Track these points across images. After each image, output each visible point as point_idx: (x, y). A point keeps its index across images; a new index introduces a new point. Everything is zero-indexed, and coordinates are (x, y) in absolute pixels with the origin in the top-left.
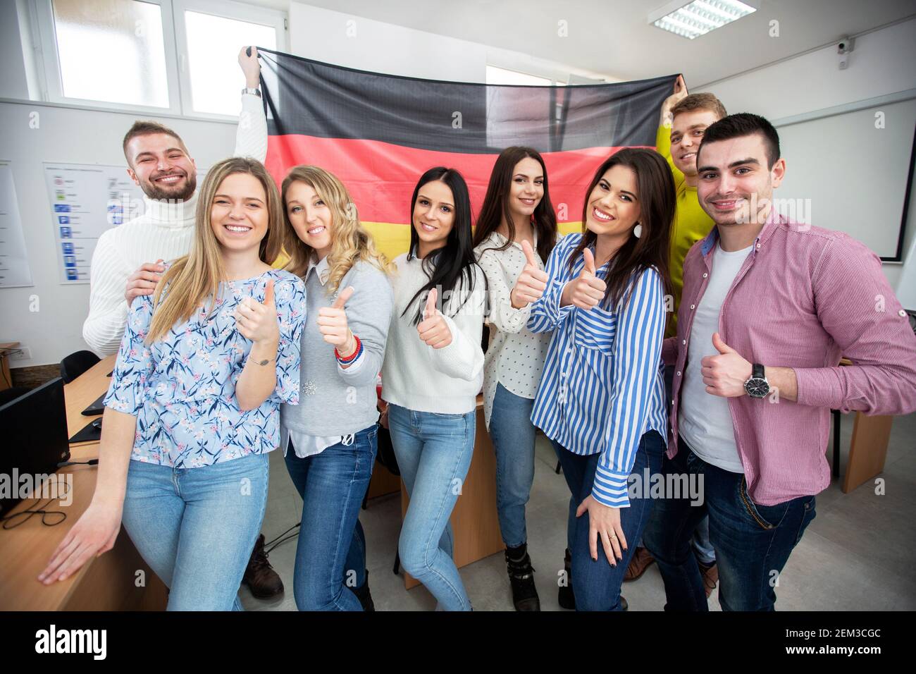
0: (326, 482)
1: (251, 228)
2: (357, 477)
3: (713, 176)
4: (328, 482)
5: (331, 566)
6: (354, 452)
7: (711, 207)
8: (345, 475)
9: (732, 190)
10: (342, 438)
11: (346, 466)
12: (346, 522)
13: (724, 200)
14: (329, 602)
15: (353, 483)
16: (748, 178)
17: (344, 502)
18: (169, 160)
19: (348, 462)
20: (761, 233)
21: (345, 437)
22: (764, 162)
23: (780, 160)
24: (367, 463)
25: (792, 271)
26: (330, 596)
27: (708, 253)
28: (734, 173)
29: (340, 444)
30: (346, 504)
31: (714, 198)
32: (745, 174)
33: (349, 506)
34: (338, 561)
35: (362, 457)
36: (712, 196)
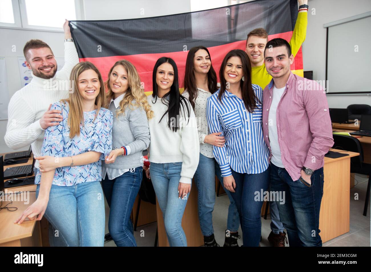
0: (122, 187)
1: (95, 90)
2: (134, 186)
3: (271, 60)
4: (123, 187)
5: (124, 217)
6: (134, 176)
7: (271, 72)
8: (129, 184)
9: (278, 65)
10: (130, 170)
11: (130, 181)
12: (129, 202)
13: (276, 69)
14: (123, 231)
15: (133, 188)
16: (282, 61)
17: (129, 194)
18: (47, 60)
19: (131, 180)
20: (288, 82)
21: (131, 169)
22: (287, 55)
23: (292, 55)
24: (138, 181)
25: (297, 94)
26: (123, 229)
27: (271, 89)
28: (278, 59)
29: (129, 172)
30: (130, 195)
31: (272, 68)
32: (282, 60)
33: (131, 196)
34: (126, 217)
35: (137, 178)
36: (271, 67)
